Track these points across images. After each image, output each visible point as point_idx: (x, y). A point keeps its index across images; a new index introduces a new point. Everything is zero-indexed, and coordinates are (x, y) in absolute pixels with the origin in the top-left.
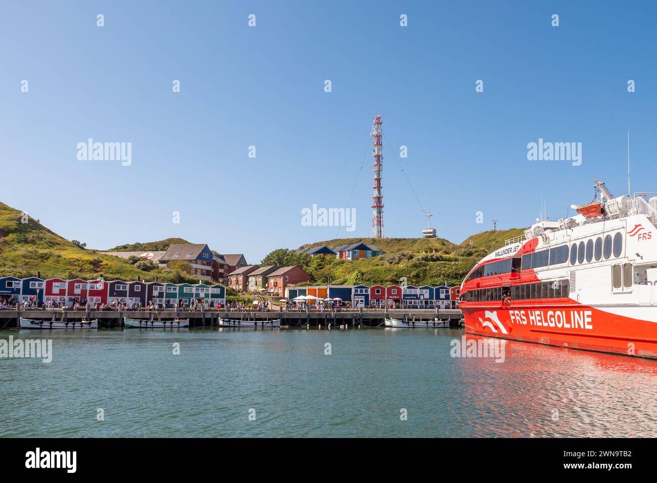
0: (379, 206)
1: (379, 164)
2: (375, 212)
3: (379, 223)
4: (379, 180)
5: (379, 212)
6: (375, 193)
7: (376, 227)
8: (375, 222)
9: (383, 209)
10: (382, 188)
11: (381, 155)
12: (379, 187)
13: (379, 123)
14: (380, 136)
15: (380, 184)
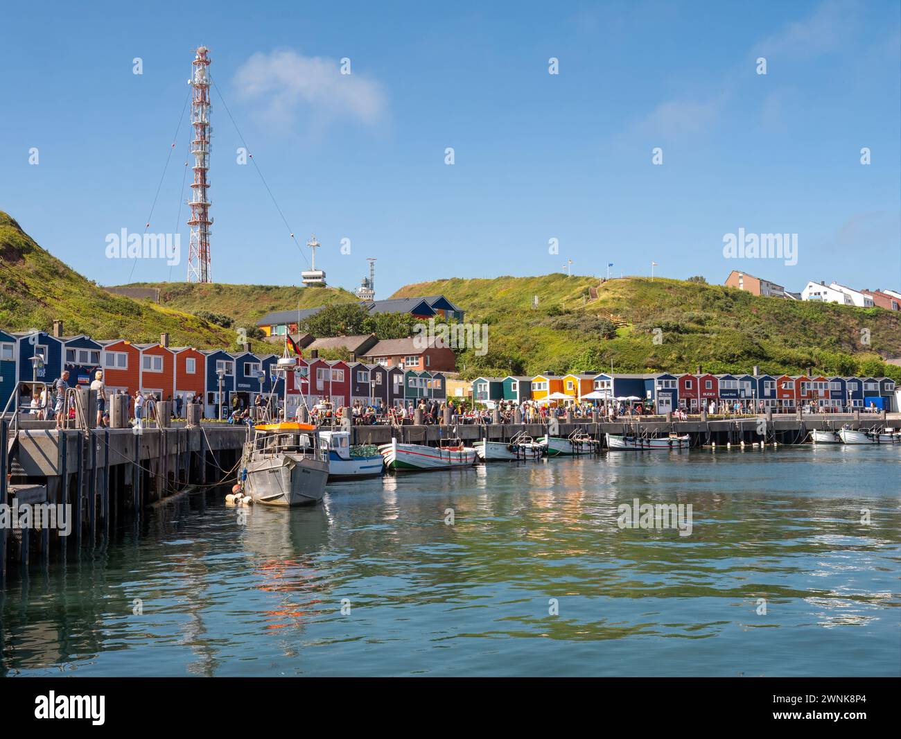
0: (205, 223)
1: (204, 142)
2: (196, 233)
3: (204, 255)
4: (203, 172)
5: (205, 234)
6: (197, 197)
7: (198, 262)
8: (197, 254)
9: (210, 228)
10: (209, 187)
11: (207, 125)
12: (204, 186)
13: (205, 62)
14: (207, 86)
15: (205, 180)
